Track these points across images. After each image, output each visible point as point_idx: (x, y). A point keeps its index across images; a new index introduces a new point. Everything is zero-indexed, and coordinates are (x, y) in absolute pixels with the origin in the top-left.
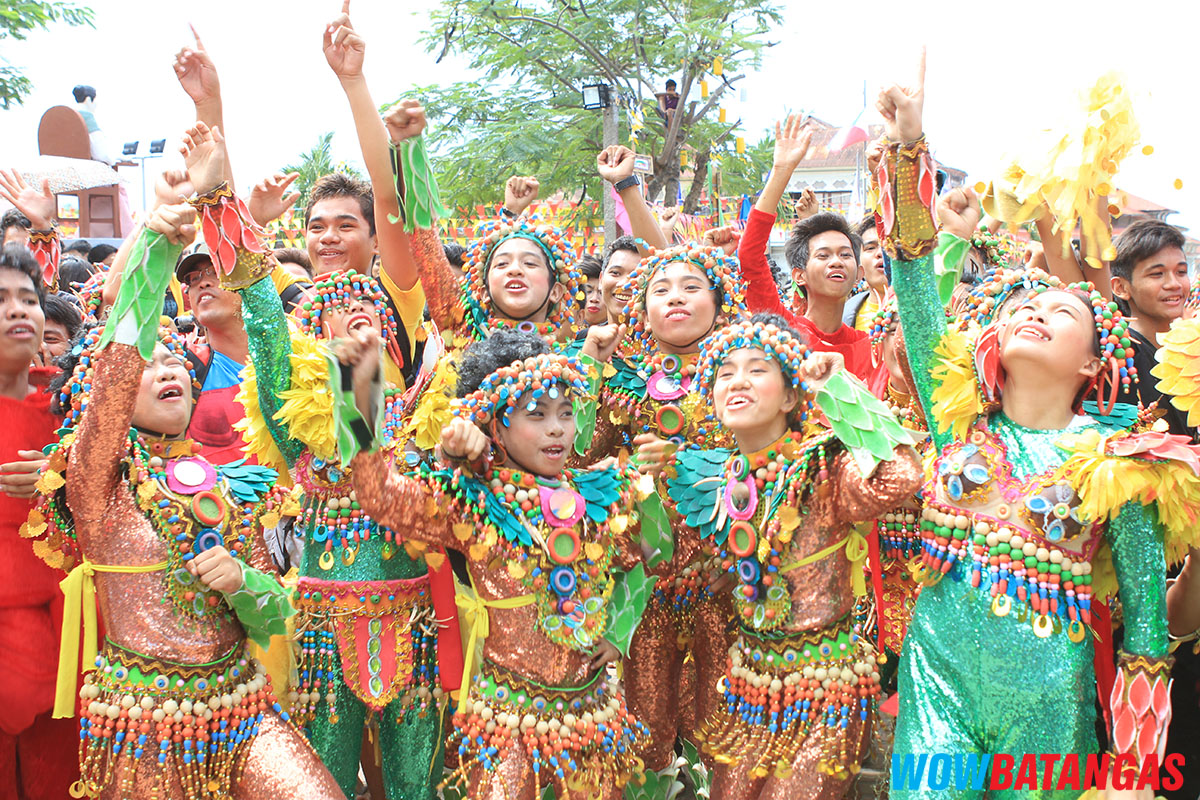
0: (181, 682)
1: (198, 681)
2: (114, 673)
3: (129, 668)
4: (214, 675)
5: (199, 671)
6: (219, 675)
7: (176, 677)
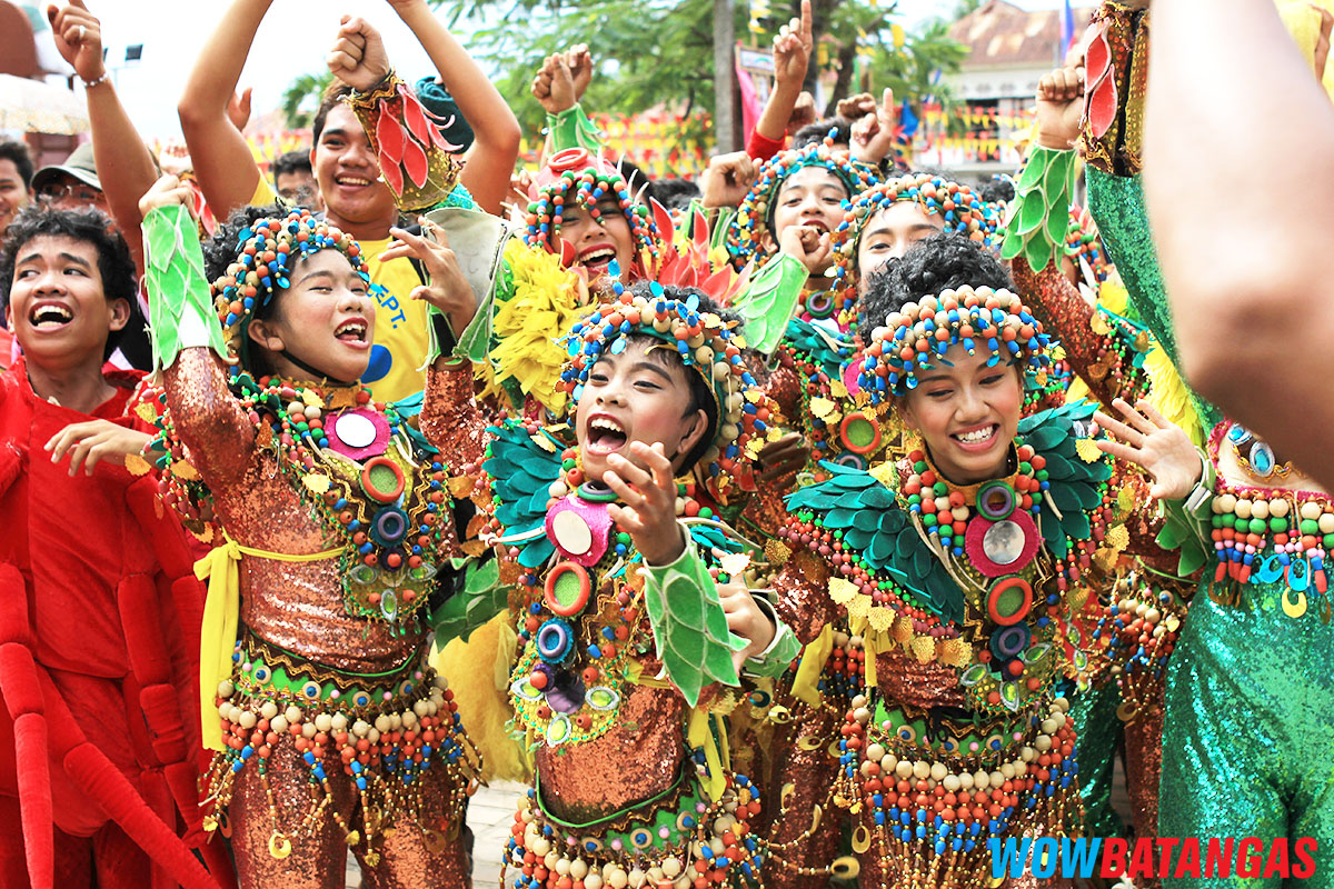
0: (335, 694)
1: (358, 695)
2: (255, 673)
3: (273, 669)
4: (380, 690)
5: (362, 682)
6: (386, 690)
7: (330, 685)
